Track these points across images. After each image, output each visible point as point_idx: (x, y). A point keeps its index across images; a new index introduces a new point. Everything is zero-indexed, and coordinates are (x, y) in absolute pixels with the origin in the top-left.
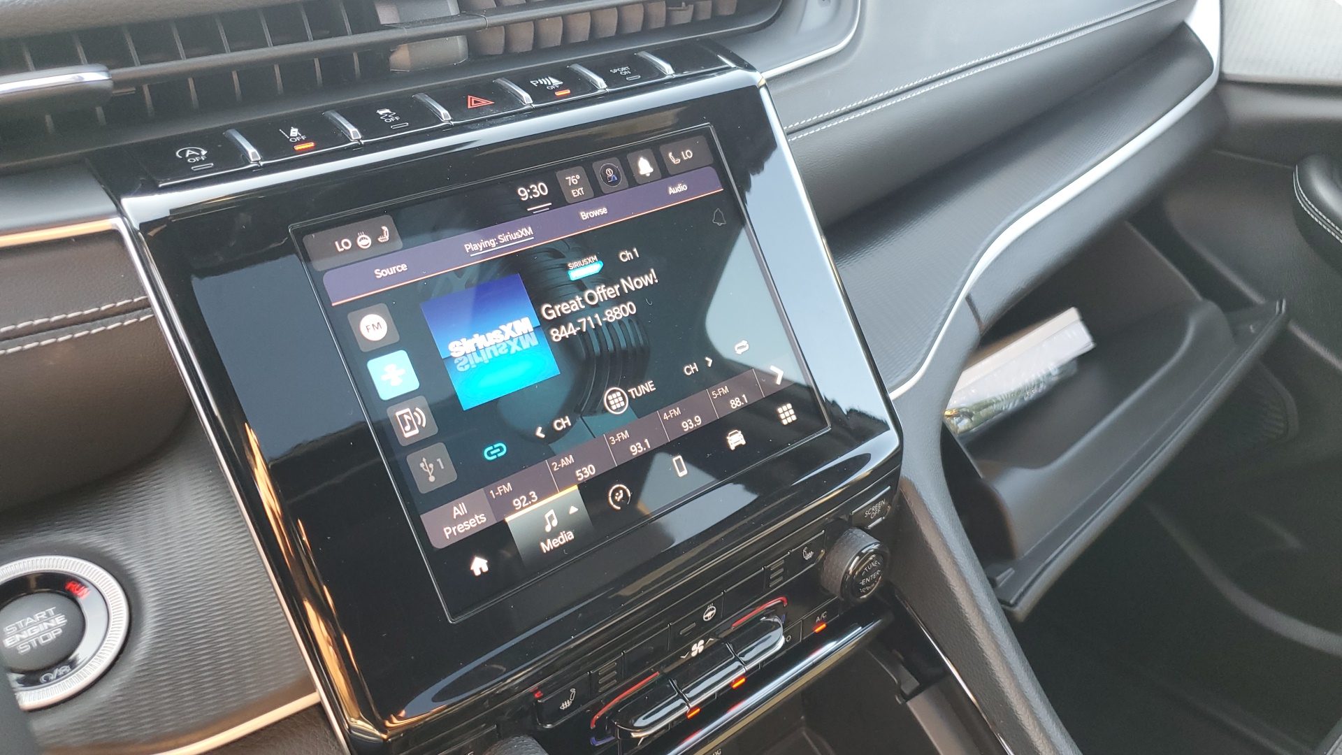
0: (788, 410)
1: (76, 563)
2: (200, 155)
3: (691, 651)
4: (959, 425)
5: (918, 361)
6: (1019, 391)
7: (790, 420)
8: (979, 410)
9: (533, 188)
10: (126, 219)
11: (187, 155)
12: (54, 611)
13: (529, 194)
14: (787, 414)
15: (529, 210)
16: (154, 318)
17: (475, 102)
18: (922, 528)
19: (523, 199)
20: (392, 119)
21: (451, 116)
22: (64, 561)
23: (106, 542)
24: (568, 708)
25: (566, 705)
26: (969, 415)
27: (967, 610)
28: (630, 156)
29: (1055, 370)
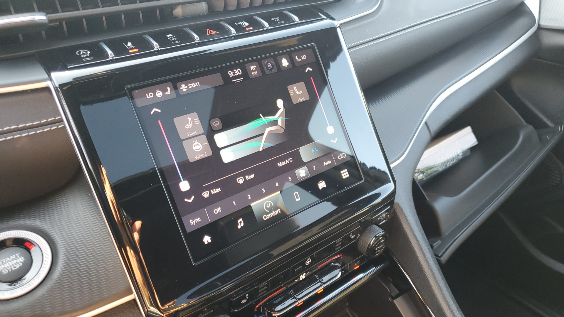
0: (346, 172)
1: (29, 234)
2: (87, 54)
3: (300, 278)
4: (418, 177)
5: (403, 151)
6: (445, 162)
7: (346, 177)
8: (427, 170)
9: (235, 71)
10: (53, 82)
11: (81, 54)
12: (19, 255)
13: (233, 74)
14: (345, 174)
15: (233, 81)
16: (65, 127)
17: (210, 32)
18: (403, 225)
19: (230, 76)
20: (173, 39)
21: (200, 38)
22: (24, 233)
23: (43, 225)
24: (245, 302)
25: (244, 301)
26: (423, 172)
27: (422, 262)
28: (278, 58)
29: (461, 153)
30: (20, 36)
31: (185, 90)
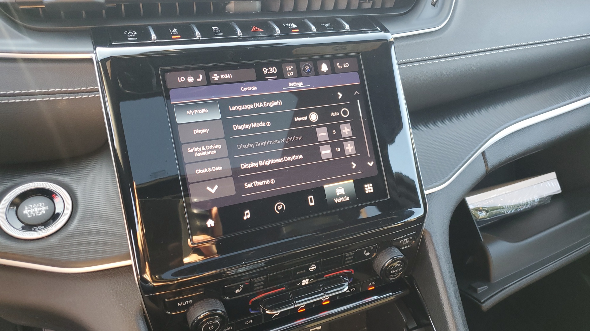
2: (133, 34)
3: (302, 283)
4: (480, 215)
6: (515, 206)
7: (370, 191)
8: (492, 210)
9: (270, 69)
10: (96, 55)
11: (128, 34)
12: (45, 204)
13: (268, 71)
14: (369, 188)
15: (266, 78)
16: (98, 96)
17: (256, 29)
19: (264, 73)
20: (217, 31)
21: (242, 33)
23: (71, 182)
24: (239, 293)
25: (237, 291)
26: (487, 212)
28: (318, 62)
29: (538, 199)
30: (83, 12)
31: (216, 79)
